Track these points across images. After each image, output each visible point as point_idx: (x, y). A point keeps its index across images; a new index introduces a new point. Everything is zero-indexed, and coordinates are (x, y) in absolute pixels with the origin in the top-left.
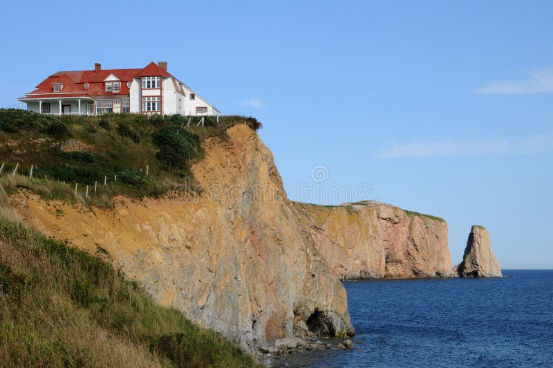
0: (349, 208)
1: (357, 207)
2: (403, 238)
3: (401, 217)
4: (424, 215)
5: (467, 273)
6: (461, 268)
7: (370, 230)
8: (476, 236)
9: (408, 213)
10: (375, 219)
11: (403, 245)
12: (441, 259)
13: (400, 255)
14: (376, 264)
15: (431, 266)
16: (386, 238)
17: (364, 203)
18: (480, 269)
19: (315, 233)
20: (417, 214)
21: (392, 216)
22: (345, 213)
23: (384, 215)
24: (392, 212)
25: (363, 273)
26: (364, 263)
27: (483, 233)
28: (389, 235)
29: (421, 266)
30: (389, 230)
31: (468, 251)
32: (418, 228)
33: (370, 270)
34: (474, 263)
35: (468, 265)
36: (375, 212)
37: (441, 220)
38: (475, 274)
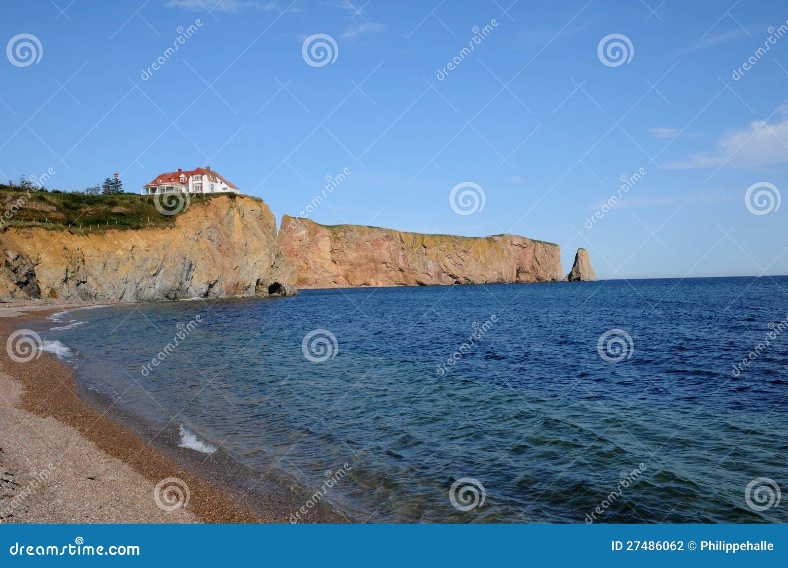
0: (490, 240)
1: (496, 238)
2: (529, 257)
3: (528, 244)
4: (543, 242)
5: (574, 279)
6: (570, 275)
7: (505, 252)
8: (579, 255)
9: (533, 241)
10: (509, 246)
11: (529, 262)
12: (555, 270)
13: (528, 268)
14: (510, 274)
15: (548, 275)
16: (517, 257)
17: (501, 236)
18: (582, 276)
19: (464, 254)
20: (540, 242)
21: (521, 243)
22: (486, 242)
23: (515, 243)
24: (521, 240)
25: (500, 280)
26: (500, 273)
27: (584, 253)
28: (520, 256)
29: (541, 274)
30: (520, 253)
31: (574, 265)
32: (540, 250)
33: (504, 277)
34: (578, 272)
35: (574, 274)
36: (509, 241)
37: (555, 245)
38: (579, 279)
